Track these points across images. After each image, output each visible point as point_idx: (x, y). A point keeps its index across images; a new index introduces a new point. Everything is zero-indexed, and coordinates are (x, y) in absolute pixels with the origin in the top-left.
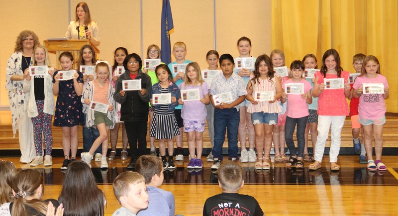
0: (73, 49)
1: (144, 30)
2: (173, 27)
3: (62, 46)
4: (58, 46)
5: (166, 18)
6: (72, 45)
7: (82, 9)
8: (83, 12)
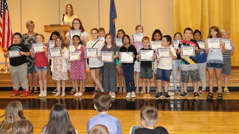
0: (60, 30)
1: (100, 19)
2: (116, 17)
3: (54, 28)
4: (52, 28)
5: (112, 12)
6: (59, 28)
7: (70, 7)
8: (70, 9)
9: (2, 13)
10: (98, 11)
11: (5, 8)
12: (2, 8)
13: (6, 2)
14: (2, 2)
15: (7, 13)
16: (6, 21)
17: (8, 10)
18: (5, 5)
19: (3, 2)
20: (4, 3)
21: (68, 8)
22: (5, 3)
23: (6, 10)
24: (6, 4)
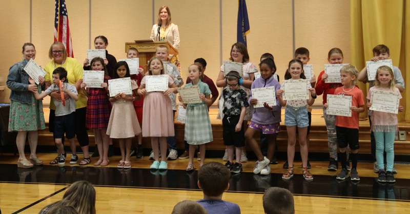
0: (152, 50)
2: (249, 29)
3: (142, 47)
4: (139, 47)
5: (242, 19)
6: (151, 47)
7: (166, 11)
8: (166, 14)
9: (57, 22)
10: (219, 17)
11: (63, 12)
12: (58, 13)
13: (64, 4)
14: (57, 3)
15: (65, 22)
16: (65, 35)
17: (67, 16)
18: (62, 9)
19: (59, 4)
20: (61, 5)
21: (162, 13)
22: (63, 6)
23: (65, 17)
24: (65, 7)
